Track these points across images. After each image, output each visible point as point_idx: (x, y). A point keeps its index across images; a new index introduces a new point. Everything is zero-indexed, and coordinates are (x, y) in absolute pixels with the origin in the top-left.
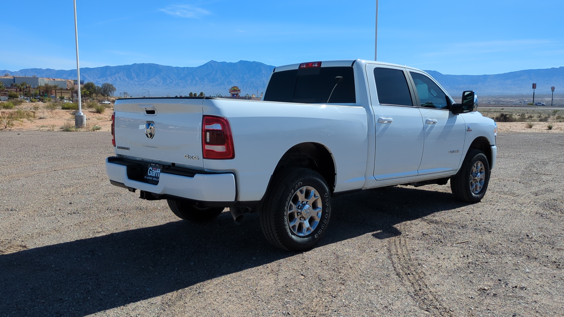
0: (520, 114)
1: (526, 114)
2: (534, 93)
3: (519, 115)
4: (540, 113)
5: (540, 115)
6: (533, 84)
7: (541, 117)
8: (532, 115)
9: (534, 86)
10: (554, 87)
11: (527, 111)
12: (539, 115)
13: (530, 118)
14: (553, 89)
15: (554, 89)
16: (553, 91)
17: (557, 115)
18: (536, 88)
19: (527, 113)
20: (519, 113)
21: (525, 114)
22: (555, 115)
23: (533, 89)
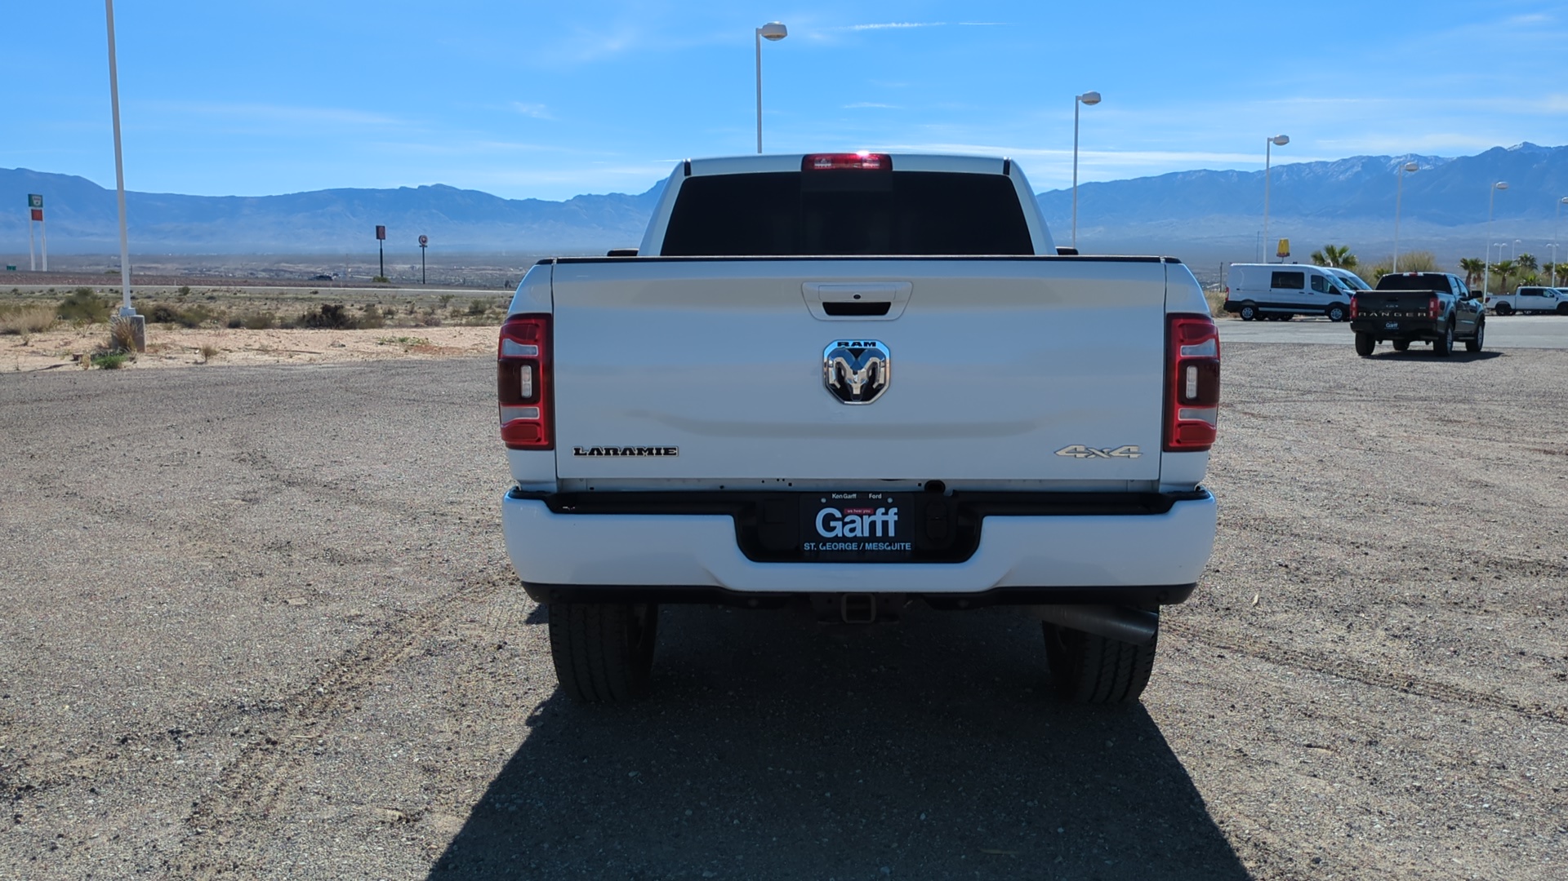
0: (364, 306)
1: (378, 306)
2: (381, 250)
3: (361, 309)
4: (409, 302)
5: (413, 308)
6: (378, 228)
7: (416, 312)
8: (394, 308)
9: (380, 233)
10: (425, 237)
11: (377, 297)
12: (409, 306)
13: (390, 316)
14: (423, 241)
15: (425, 242)
16: (423, 246)
17: (450, 309)
18: (384, 239)
19: (380, 303)
20: (359, 302)
21: (374, 305)
22: (445, 306)
23: (379, 241)
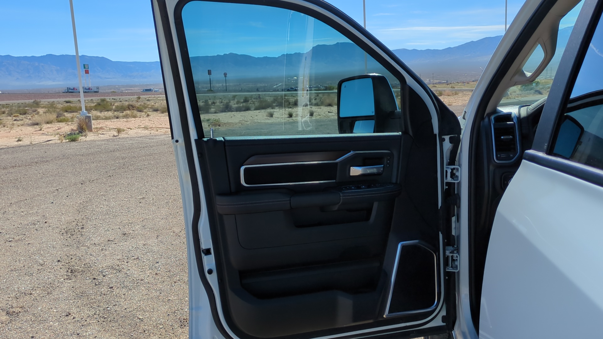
0: (204, 101)
1: (209, 101)
2: (210, 79)
3: (203, 102)
4: (221, 99)
5: (222, 101)
6: (208, 70)
7: (223, 102)
8: (215, 101)
9: (209, 72)
10: (226, 73)
11: (209, 97)
12: (220, 100)
13: (214, 104)
14: (225, 75)
15: (226, 75)
16: (226, 77)
17: (236, 100)
18: (211, 74)
19: (210, 99)
20: (202, 99)
21: (208, 100)
22: (234, 100)
23: (209, 75)
